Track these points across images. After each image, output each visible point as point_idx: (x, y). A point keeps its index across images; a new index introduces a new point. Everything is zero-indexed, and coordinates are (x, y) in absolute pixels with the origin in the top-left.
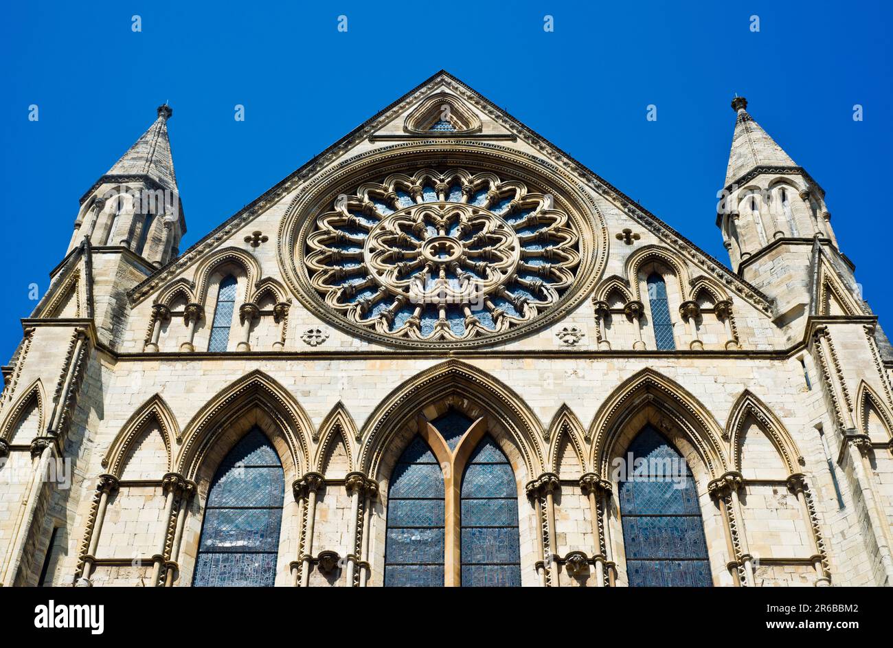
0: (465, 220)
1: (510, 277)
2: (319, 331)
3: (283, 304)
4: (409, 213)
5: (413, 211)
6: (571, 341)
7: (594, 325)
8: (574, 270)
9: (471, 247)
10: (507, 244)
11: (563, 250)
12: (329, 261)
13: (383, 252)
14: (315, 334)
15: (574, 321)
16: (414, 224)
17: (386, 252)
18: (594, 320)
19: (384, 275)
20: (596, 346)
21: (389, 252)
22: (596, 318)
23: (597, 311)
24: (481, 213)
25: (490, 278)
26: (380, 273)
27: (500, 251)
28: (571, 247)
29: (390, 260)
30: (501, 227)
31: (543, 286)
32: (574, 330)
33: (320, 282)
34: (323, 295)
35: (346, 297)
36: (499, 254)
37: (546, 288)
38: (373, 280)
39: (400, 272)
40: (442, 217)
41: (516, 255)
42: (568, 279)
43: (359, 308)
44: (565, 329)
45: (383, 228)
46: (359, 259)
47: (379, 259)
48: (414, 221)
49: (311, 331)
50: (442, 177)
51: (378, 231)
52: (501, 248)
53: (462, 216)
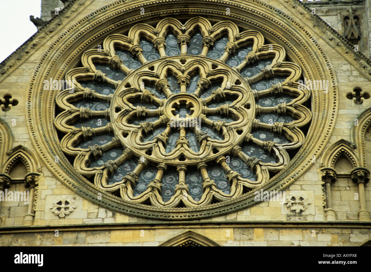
0: (204, 76)
1: (245, 138)
2: (67, 203)
3: (33, 175)
4: (152, 68)
5: (156, 65)
6: (298, 211)
7: (321, 193)
8: (305, 129)
9: (208, 104)
10: (243, 101)
11: (296, 108)
12: (77, 121)
13: (127, 111)
14: (63, 205)
15: (302, 189)
16: (157, 80)
17: (130, 111)
18: (321, 188)
19: (129, 136)
20: (322, 216)
21: (134, 112)
22: (323, 185)
23: (324, 178)
24: (220, 67)
25: (226, 139)
26: (125, 135)
27: (236, 109)
28: (304, 104)
29: (134, 119)
30: (238, 82)
31: (275, 146)
32: (301, 199)
33: (69, 144)
34: (71, 158)
35: (93, 160)
36: (235, 111)
37: (278, 149)
38: (119, 141)
39: (143, 133)
40: (183, 72)
41: (251, 112)
42: (299, 139)
43: (105, 172)
44: (293, 198)
45: (128, 85)
46: (106, 118)
47: (125, 119)
48: (157, 77)
49: (60, 203)
50: (183, 28)
51: (124, 88)
52: (238, 106)
53: (202, 71)
